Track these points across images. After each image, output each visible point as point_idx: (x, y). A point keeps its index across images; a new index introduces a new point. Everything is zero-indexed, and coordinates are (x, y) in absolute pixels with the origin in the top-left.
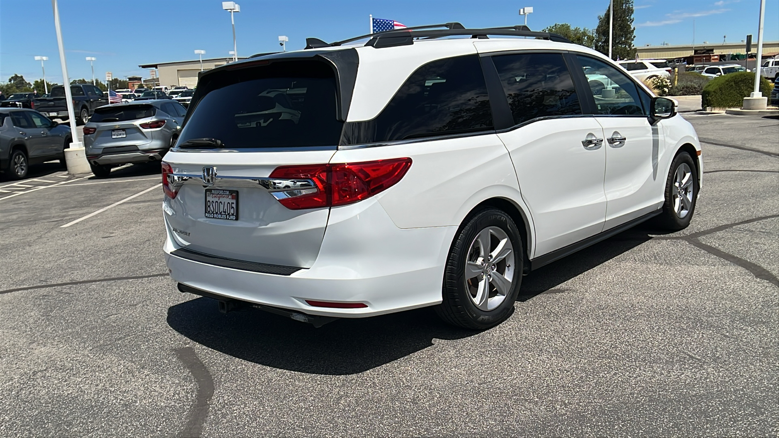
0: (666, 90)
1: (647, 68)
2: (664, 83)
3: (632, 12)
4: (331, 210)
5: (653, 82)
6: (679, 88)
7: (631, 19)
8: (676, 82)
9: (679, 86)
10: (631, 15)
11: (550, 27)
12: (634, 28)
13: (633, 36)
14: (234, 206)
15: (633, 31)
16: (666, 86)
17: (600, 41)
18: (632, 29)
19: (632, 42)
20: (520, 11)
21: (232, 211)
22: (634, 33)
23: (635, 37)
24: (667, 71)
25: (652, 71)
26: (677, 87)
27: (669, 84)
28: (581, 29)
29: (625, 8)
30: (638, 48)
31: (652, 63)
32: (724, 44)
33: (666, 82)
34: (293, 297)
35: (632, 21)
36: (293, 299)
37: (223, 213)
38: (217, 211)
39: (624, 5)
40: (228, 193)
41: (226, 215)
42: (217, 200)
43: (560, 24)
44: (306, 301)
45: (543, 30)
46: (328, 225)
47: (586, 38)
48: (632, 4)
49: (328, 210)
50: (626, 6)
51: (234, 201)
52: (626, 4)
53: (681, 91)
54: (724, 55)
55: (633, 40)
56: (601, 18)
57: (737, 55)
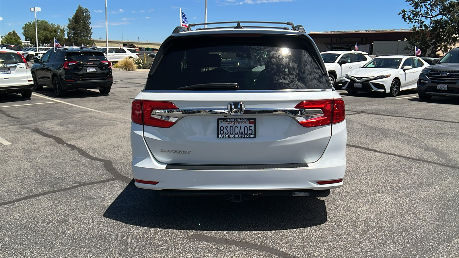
0: (141, 65)
1: (126, 52)
2: (139, 61)
3: (90, 18)
4: (332, 126)
5: (133, 60)
6: (147, 64)
7: (89, 23)
8: (145, 61)
9: (147, 63)
10: (89, 20)
11: (34, 21)
12: (92, 28)
13: (91, 32)
14: (253, 128)
15: (91, 30)
16: (141, 63)
17: (71, 33)
18: (90, 28)
19: (91, 36)
20: (31, 9)
21: (250, 132)
22: (92, 31)
23: (92, 33)
24: (136, 54)
25: (128, 54)
26: (146, 64)
27: (142, 62)
28: (55, 25)
29: (85, 16)
30: (95, 40)
31: (129, 50)
32: (139, 42)
33: (141, 61)
34: (309, 181)
35: (90, 24)
36: (309, 182)
37: (239, 134)
38: (231, 133)
39: (85, 14)
40: (246, 120)
41: (245, 136)
42: (232, 125)
43: (41, 20)
44: (317, 182)
45: (29, 23)
46: (332, 135)
47: (59, 31)
48: (89, 13)
49: (331, 126)
50: (86, 14)
51: (253, 125)
52: (86, 13)
53: (148, 66)
54: (141, 48)
55: (91, 35)
56: (70, 20)
57: (147, 48)
